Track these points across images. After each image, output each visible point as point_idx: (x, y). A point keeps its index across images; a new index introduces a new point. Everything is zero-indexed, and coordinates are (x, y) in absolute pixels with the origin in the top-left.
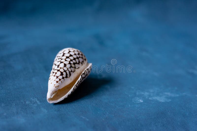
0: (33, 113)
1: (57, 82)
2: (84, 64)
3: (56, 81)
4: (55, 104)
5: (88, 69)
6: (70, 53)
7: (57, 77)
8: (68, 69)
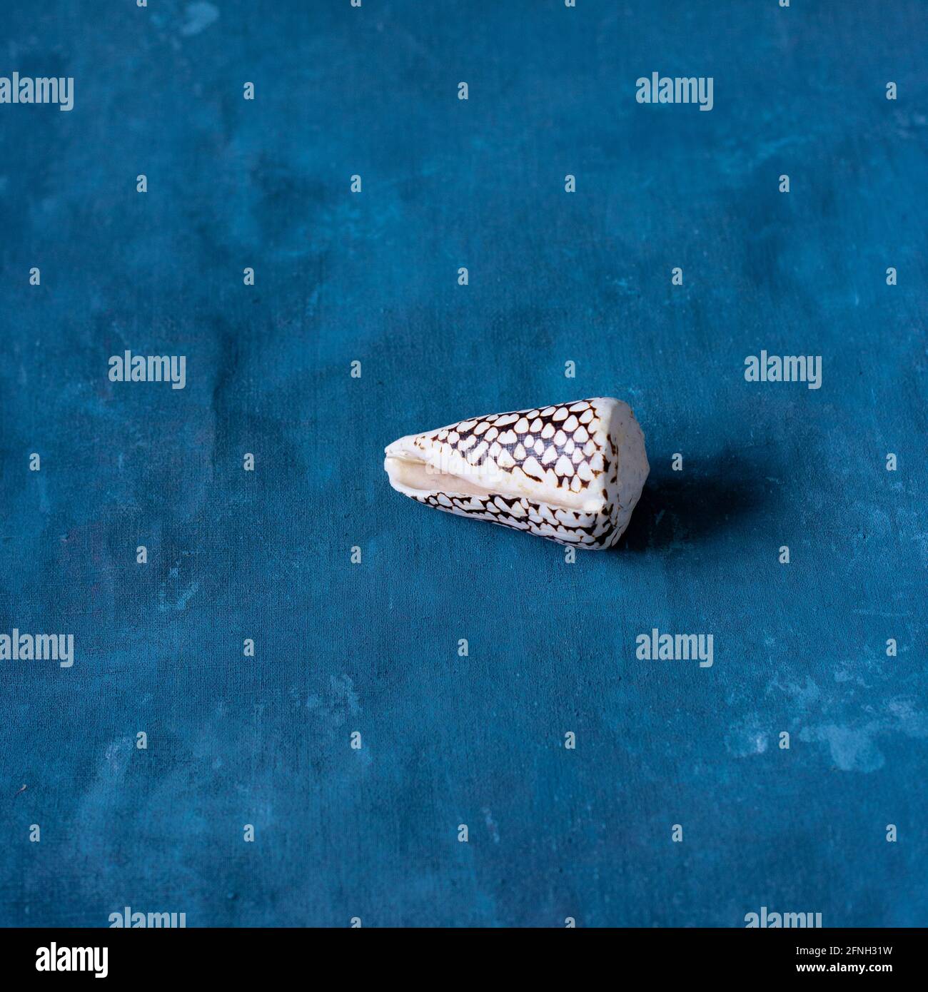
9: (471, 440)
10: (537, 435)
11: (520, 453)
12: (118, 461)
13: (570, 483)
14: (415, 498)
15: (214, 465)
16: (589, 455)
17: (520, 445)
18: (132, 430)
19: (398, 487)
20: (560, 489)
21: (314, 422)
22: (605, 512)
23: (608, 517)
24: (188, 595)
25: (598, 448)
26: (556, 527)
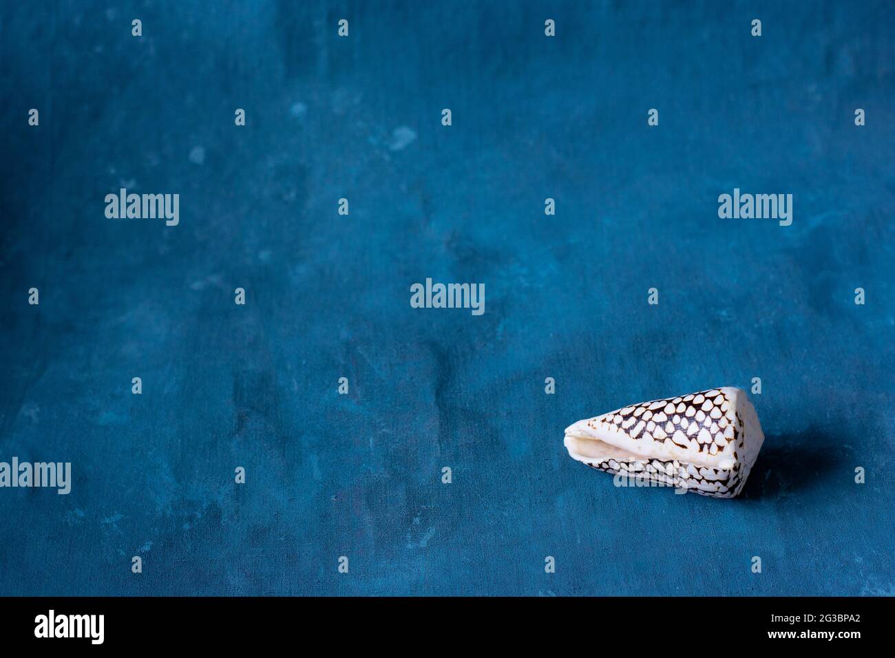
9: (632, 420)
10: (682, 415)
11: (670, 427)
12: (369, 442)
13: (709, 449)
14: (591, 465)
15: (440, 444)
16: (723, 427)
17: (669, 423)
18: (378, 421)
19: (576, 457)
20: (701, 453)
21: (509, 413)
22: (735, 469)
23: (737, 473)
24: (428, 536)
25: (730, 422)
26: (699, 481)
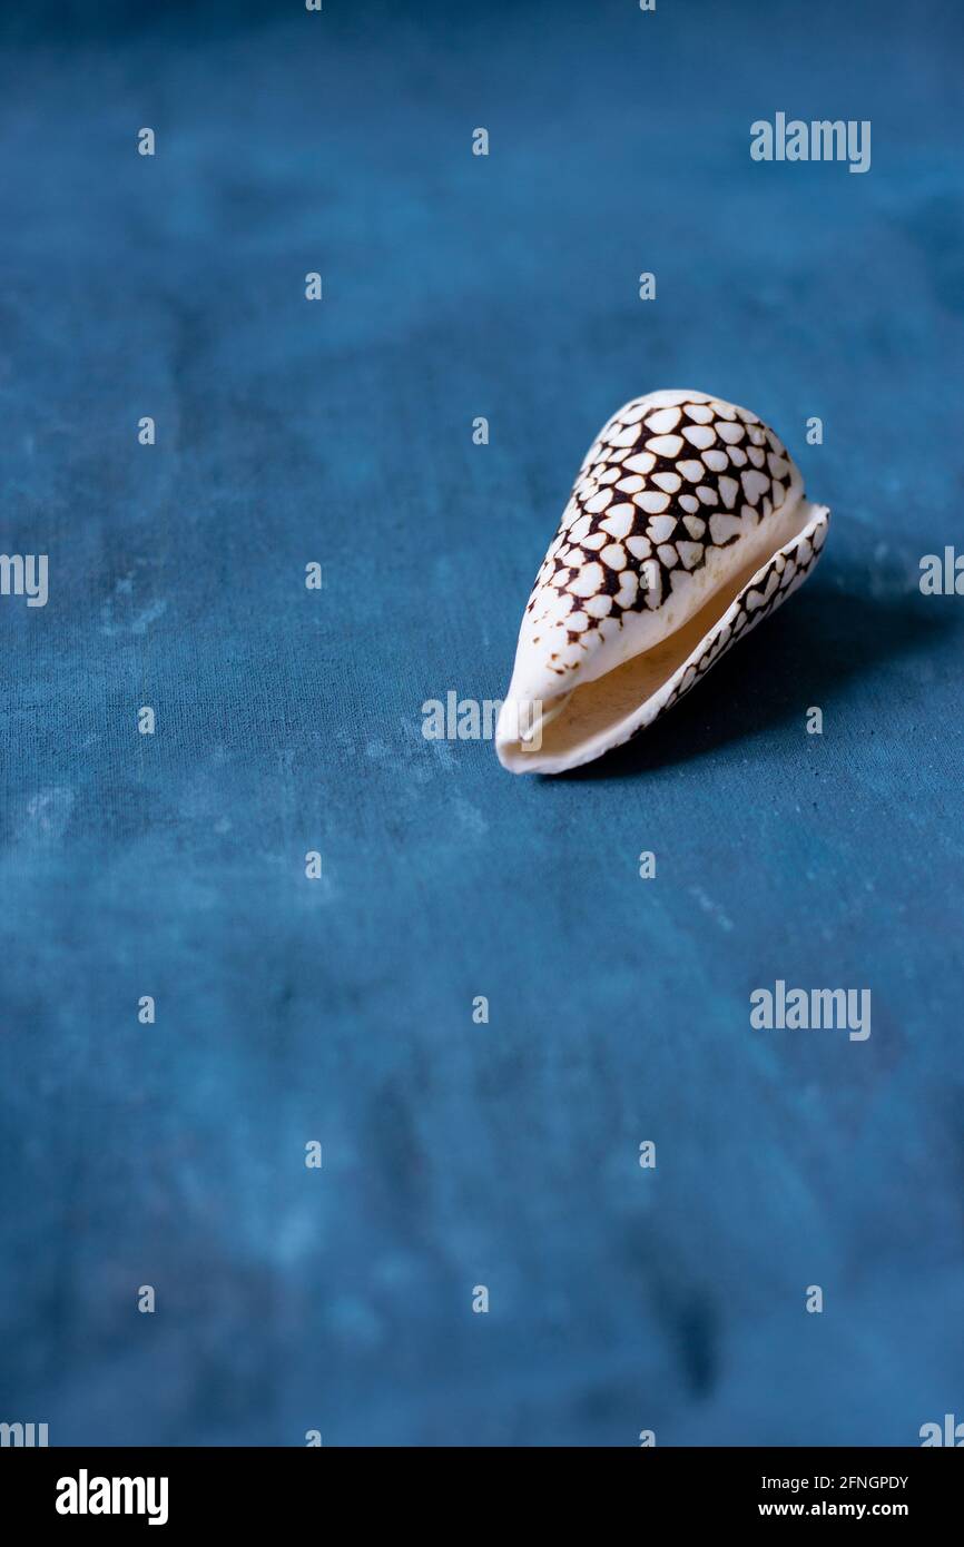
0: (397, 832)
1: (574, 637)
2: (774, 509)
3: (570, 632)
4: (547, 779)
5: (792, 555)
6: (687, 431)
7: (578, 604)
8: (660, 551)
10: (688, 488)
11: (694, 526)
17: (685, 520)
20: (764, 522)
